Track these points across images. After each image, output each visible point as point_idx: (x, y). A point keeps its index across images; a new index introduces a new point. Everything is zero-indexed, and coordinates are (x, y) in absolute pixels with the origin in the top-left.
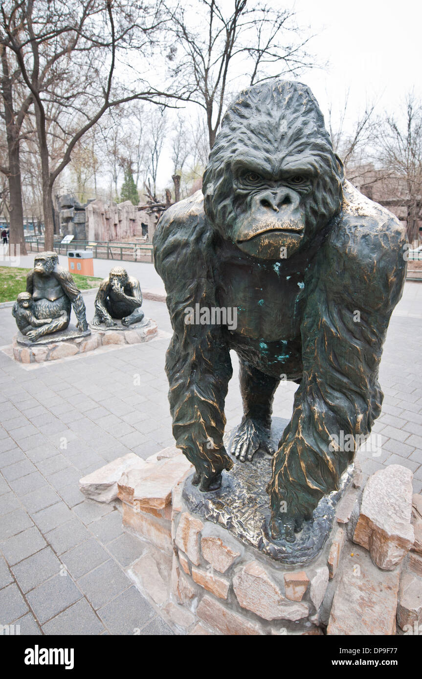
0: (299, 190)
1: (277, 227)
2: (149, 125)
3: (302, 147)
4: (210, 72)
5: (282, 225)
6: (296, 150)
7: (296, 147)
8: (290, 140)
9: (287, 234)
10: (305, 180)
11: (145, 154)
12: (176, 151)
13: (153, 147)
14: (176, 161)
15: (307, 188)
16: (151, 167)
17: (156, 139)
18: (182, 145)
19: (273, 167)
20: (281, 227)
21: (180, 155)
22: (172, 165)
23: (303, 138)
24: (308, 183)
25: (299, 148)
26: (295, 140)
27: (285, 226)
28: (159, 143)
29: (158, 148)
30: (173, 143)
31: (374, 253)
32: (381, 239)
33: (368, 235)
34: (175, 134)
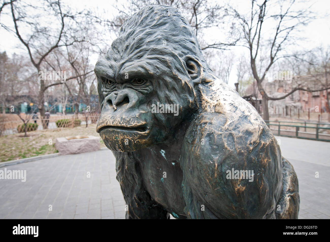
0: (141, 90)
1: (109, 124)
2: (225, 60)
3: (141, 53)
4: (251, 31)
5: (113, 123)
6: (136, 56)
7: (136, 54)
8: (131, 49)
9: (119, 130)
10: (145, 81)
11: (223, 74)
12: (239, 71)
13: (227, 70)
14: (239, 76)
15: (147, 88)
16: (225, 80)
17: (228, 66)
18: (242, 68)
19: (115, 72)
20: (112, 125)
21: (241, 73)
22: (237, 77)
23: (144, 45)
24: (148, 84)
25: (139, 55)
26: (136, 48)
27: (115, 124)
28: (230, 68)
29: (229, 70)
30: (237, 67)
31: (216, 154)
32: (224, 139)
33: (213, 133)
34: (238, 63)
